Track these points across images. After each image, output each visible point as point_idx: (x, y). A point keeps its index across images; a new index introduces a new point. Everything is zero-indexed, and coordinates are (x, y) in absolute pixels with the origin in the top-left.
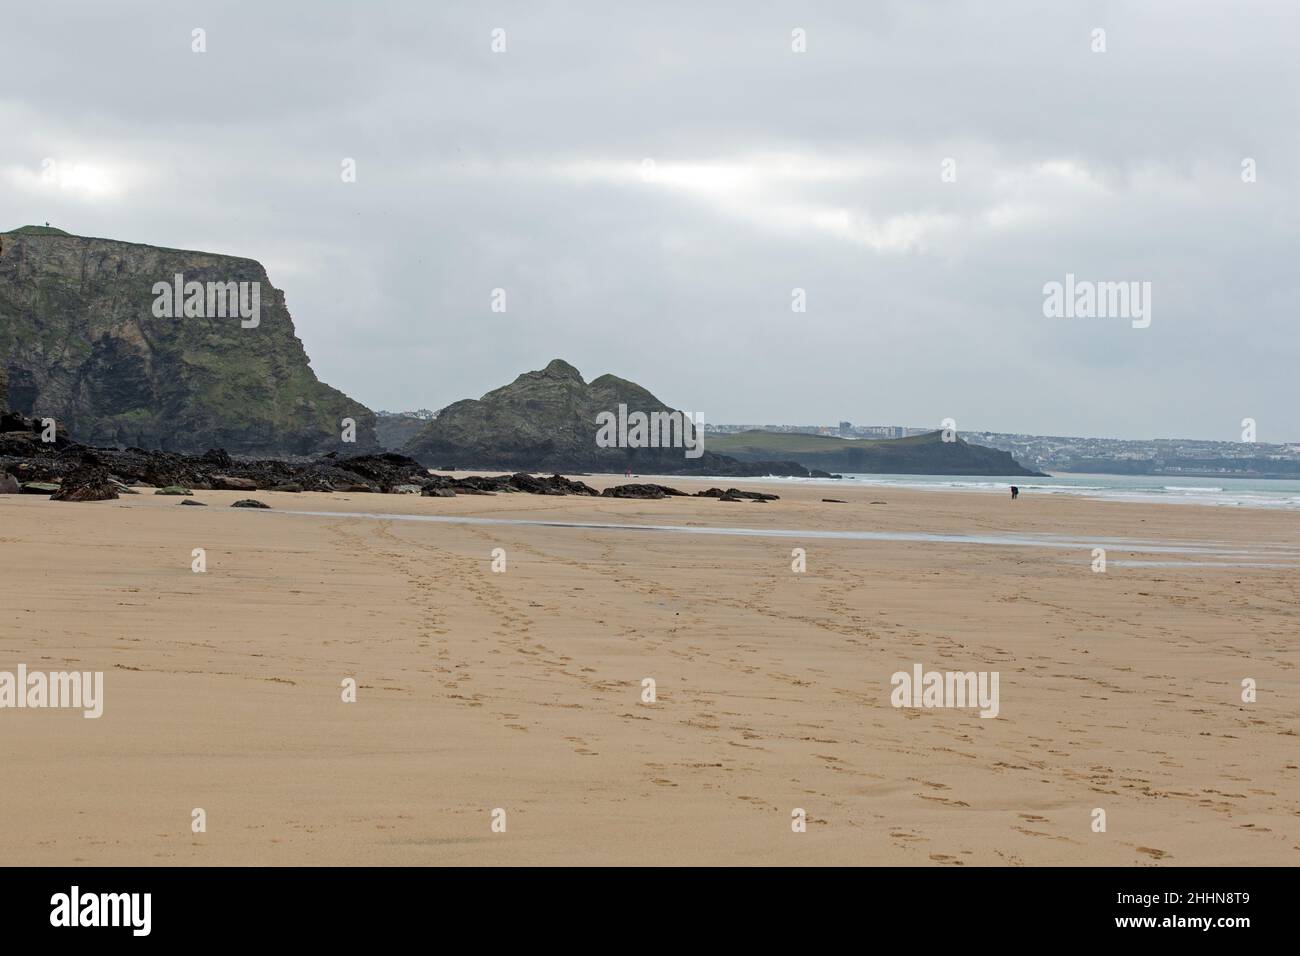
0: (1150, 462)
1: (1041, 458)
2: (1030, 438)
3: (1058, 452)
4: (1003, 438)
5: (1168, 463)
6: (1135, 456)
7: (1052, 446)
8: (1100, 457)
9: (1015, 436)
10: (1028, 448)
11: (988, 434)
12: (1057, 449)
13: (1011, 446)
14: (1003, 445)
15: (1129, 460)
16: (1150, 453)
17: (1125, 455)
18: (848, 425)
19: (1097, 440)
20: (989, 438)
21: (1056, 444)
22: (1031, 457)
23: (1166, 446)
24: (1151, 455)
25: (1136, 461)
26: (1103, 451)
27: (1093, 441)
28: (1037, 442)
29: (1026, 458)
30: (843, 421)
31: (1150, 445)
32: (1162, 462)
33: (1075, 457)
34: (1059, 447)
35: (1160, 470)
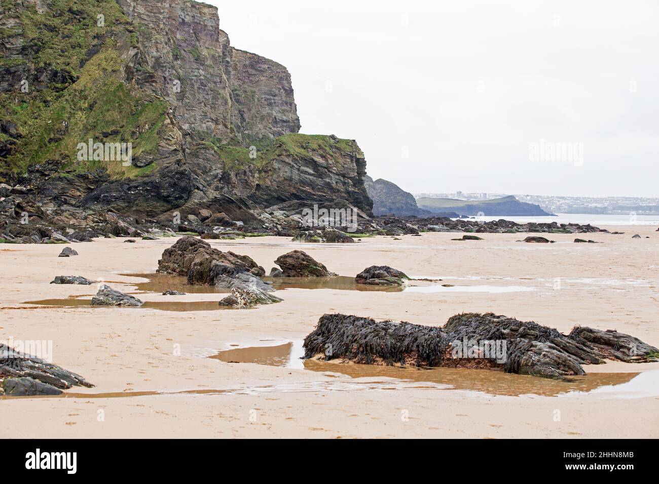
0: (606, 208)
1: (554, 207)
2: (548, 197)
3: (561, 204)
4: (535, 197)
5: (614, 209)
6: (599, 205)
7: (559, 201)
8: (581, 206)
9: (540, 197)
10: (547, 202)
11: (528, 196)
12: (561, 202)
13: (539, 201)
14: (535, 201)
15: (596, 207)
16: (605, 204)
17: (594, 205)
18: (461, 192)
19: (580, 198)
20: (528, 198)
21: (560, 200)
22: (549, 207)
23: (614, 200)
24: (606, 205)
25: (599, 208)
26: (583, 203)
27: (578, 199)
28: (551, 199)
29: (547, 207)
30: (458, 191)
31: (606, 200)
32: (612, 208)
33: (570, 206)
34: (562, 201)
35: (610, 212)
